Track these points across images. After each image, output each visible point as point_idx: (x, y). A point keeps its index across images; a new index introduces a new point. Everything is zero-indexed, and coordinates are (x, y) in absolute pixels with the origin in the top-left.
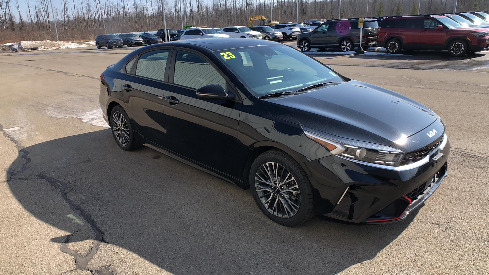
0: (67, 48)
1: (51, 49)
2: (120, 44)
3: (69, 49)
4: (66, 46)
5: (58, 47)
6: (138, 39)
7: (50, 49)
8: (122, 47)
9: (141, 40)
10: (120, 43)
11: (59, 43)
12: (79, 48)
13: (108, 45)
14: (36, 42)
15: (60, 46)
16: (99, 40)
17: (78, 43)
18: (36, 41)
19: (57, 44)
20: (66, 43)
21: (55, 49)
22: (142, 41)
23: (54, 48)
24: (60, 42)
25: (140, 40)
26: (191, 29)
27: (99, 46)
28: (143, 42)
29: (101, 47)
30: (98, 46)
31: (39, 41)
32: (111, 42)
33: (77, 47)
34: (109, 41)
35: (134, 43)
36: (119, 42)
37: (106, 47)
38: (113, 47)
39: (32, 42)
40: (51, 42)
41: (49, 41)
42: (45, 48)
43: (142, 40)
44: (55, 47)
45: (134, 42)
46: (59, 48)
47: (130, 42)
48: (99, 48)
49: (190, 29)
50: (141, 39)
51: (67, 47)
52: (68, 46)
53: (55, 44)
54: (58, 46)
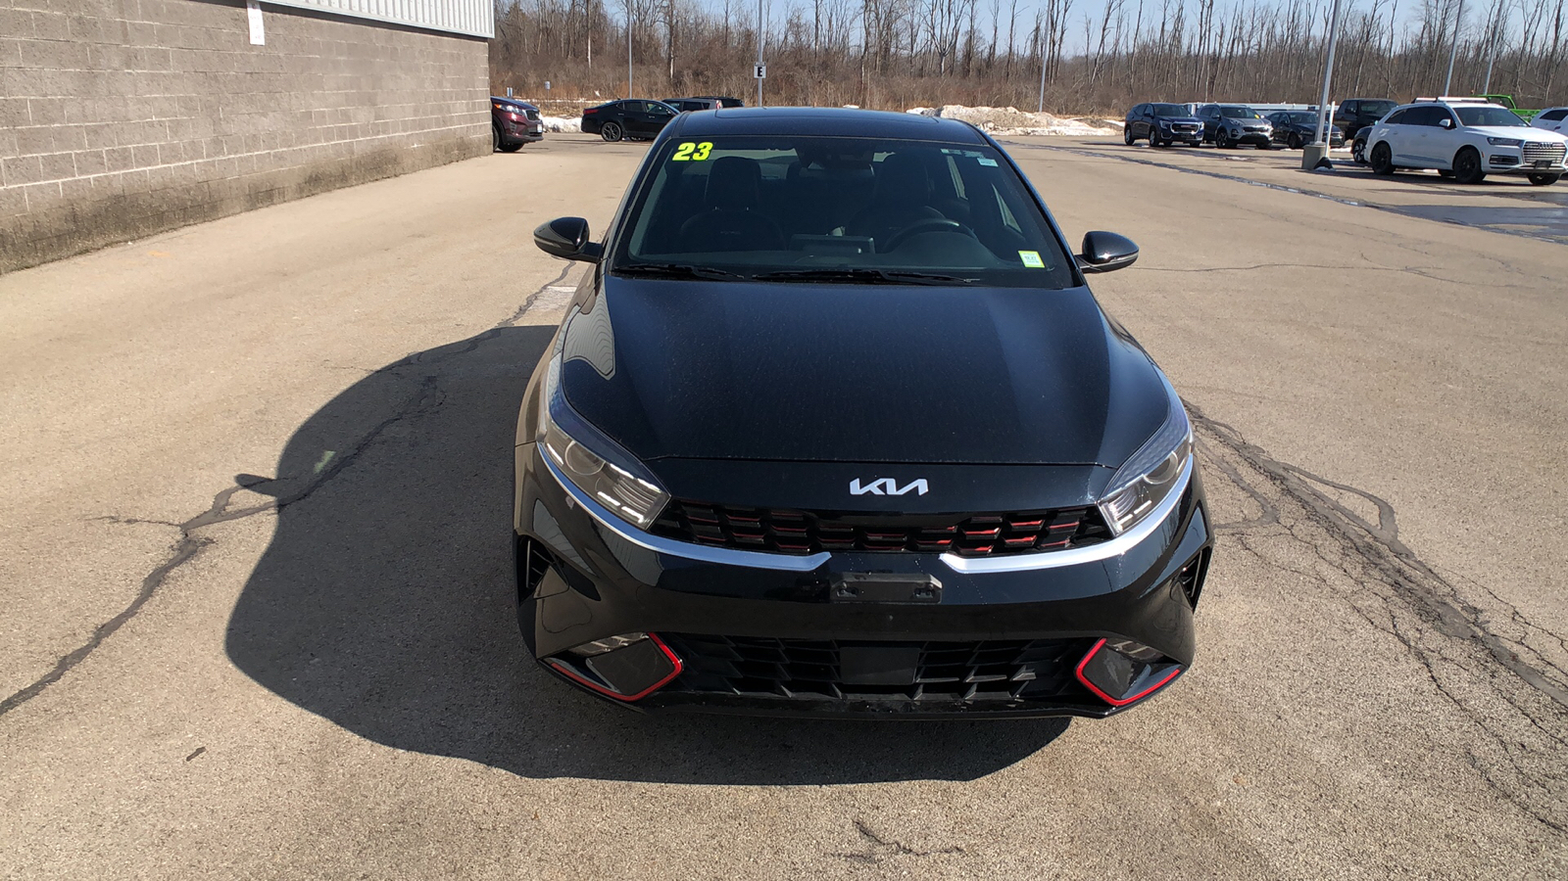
0: (1054, 134)
1: (1012, 132)
2: (1195, 136)
3: (1057, 136)
4: (1052, 128)
5: (1029, 130)
6: (1258, 127)
7: (1008, 133)
8: (1196, 145)
9: (1267, 131)
10: (1193, 133)
11: (1038, 118)
12: (1088, 136)
13: (1155, 134)
14: (978, 111)
15: (1035, 127)
16: (1135, 118)
17: (1093, 123)
18: (980, 108)
19: (1031, 119)
20: (1056, 120)
21: (1021, 133)
22: (1267, 134)
23: (1019, 130)
24: (1041, 117)
25: (1262, 130)
26: (1416, 105)
27: (1130, 137)
28: (1271, 136)
29: (1136, 141)
30: (1128, 136)
31: (986, 109)
32: (1166, 125)
33: (1083, 133)
34: (1161, 122)
35: (1238, 138)
36: (1191, 130)
37: (1147, 141)
38: (1174, 143)
39: (970, 110)
40: (1018, 112)
41: (1014, 110)
42: (995, 129)
43: (1271, 129)
44: (1022, 128)
45: (1241, 134)
46: (1033, 131)
47: (1229, 132)
48: (1130, 143)
49: (1413, 102)
50: (1266, 127)
51: (1055, 132)
52: (1058, 129)
53: (1026, 119)
54: (1033, 126)
